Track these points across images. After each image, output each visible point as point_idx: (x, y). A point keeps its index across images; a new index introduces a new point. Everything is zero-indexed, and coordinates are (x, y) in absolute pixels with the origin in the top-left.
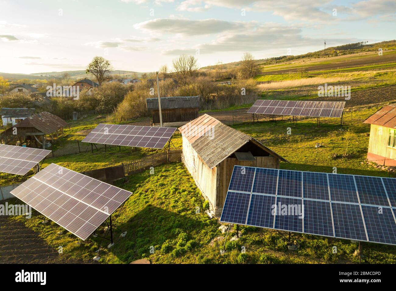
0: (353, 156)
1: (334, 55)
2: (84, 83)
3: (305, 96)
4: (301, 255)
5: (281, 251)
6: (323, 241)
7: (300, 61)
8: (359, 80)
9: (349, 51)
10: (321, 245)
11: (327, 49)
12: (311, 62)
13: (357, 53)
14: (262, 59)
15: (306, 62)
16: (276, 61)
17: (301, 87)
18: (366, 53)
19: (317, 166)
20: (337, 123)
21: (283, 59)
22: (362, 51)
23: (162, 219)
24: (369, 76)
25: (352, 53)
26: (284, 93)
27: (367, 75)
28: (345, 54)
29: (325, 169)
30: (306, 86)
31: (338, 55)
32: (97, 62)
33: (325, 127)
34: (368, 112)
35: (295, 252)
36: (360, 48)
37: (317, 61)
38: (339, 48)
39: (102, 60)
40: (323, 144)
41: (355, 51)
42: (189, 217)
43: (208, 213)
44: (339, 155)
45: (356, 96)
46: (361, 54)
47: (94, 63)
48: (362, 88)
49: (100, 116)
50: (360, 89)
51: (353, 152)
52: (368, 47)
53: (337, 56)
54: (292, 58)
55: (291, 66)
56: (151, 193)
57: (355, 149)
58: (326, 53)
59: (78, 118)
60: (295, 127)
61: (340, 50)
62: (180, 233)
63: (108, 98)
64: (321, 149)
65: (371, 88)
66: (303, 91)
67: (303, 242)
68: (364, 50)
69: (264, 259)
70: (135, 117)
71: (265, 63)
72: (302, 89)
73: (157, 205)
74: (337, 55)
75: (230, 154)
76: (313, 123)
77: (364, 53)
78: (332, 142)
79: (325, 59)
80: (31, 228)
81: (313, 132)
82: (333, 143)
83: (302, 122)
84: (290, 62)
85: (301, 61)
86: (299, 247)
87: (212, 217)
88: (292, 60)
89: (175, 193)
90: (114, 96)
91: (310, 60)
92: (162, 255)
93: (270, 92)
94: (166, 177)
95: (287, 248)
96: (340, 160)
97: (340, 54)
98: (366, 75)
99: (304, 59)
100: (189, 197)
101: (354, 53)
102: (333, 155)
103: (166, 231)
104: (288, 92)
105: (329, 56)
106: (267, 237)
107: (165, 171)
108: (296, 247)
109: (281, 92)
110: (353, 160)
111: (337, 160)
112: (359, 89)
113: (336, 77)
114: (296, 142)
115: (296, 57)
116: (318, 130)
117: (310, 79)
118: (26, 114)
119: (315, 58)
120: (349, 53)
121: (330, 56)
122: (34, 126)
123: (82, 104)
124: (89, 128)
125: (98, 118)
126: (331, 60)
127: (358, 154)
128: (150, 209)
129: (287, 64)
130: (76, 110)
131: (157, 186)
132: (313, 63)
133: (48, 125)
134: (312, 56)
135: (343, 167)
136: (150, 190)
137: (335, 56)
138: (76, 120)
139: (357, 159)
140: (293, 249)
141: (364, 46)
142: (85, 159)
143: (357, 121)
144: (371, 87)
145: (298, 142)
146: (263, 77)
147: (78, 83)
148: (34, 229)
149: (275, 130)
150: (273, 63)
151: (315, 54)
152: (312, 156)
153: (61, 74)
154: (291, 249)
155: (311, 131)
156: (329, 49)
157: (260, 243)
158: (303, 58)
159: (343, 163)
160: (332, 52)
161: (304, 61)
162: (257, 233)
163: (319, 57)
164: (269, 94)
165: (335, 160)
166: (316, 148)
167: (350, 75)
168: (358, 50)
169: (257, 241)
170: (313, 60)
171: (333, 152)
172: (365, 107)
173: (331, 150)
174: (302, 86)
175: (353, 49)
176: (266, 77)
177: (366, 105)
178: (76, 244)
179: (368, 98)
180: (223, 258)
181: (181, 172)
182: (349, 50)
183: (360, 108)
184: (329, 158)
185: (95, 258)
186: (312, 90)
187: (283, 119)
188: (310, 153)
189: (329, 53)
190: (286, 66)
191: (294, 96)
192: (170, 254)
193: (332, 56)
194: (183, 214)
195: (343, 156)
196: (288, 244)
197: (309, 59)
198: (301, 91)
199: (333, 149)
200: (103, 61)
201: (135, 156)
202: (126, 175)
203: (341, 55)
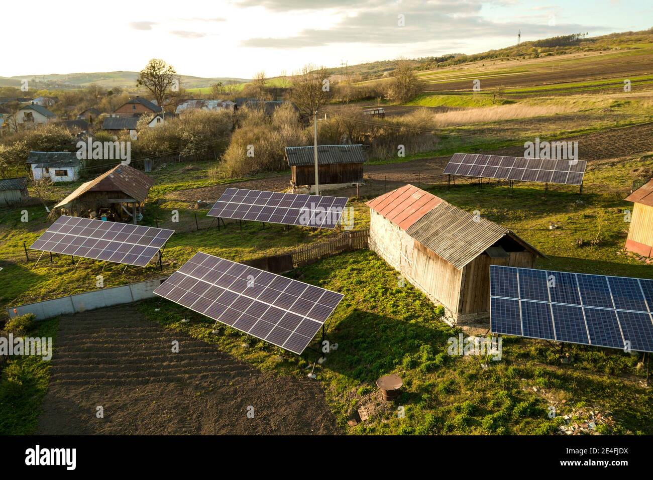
0: (604, 243)
1: (533, 56)
2: (138, 105)
3: (511, 140)
4: (577, 369)
5: (554, 365)
6: (599, 354)
7: (477, 65)
8: (587, 113)
9: (557, 50)
10: (598, 358)
11: (521, 45)
12: (495, 67)
13: (571, 53)
14: (412, 59)
15: (488, 67)
16: (437, 65)
17: (499, 122)
18: (586, 53)
19: (559, 257)
20: (571, 191)
21: (449, 61)
22: (578, 50)
23: (386, 328)
24: (602, 105)
25: (561, 53)
26: (476, 133)
27: (599, 103)
28: (550, 55)
29: (572, 262)
30: (507, 121)
31: (540, 56)
32: (154, 67)
33: (555, 196)
34: (612, 172)
35: (569, 365)
36: (575, 45)
37: (505, 66)
38: (540, 44)
39: (163, 65)
40: (560, 224)
41: (566, 49)
42: (424, 326)
43: (445, 320)
44: (585, 241)
45: (589, 143)
46: (576, 55)
47: (148, 69)
48: (595, 129)
49: (190, 167)
50: (592, 131)
51: (605, 237)
52: (588, 42)
53: (537, 58)
54: (463, 60)
55: (462, 73)
56: (348, 293)
57: (606, 233)
58: (518, 52)
59: (153, 169)
60: (511, 196)
61: (542, 47)
62: (421, 345)
63: (200, 136)
64: (558, 232)
65: (608, 130)
66: (505, 130)
67: (576, 355)
68: (582, 49)
69: (540, 373)
70: (254, 171)
71: (418, 68)
72: (502, 127)
73: (367, 309)
74: (537, 56)
75: (482, 251)
76: (537, 190)
77: (581, 54)
78: (571, 221)
79: (518, 63)
80: (202, 339)
81: (539, 203)
82: (573, 223)
83: (518, 187)
84: (460, 67)
85: (479, 64)
86: (573, 360)
87: (452, 326)
88: (464, 64)
89: (386, 294)
90: (209, 133)
91: (494, 64)
92: (407, 370)
93: (452, 131)
94: (359, 271)
95: (560, 361)
96: (588, 248)
97: (543, 54)
98: (597, 104)
99: (484, 62)
100: (410, 300)
101: (565, 53)
102: (579, 242)
103: (398, 342)
104: (482, 131)
105: (524, 58)
106: (533, 350)
107: (354, 262)
108: (569, 360)
109: (468, 131)
110: (606, 249)
111: (584, 249)
112: (590, 130)
113: (548, 104)
114: (519, 220)
115: (470, 57)
116: (546, 201)
117: (507, 106)
118: (71, 162)
119: (502, 61)
120: (558, 54)
121: (527, 57)
122: (121, 189)
123: (157, 145)
124: (183, 188)
125: (188, 170)
126: (527, 65)
127: (611, 240)
128: (359, 315)
129: (456, 70)
130: (148, 154)
131: (352, 283)
132: (499, 69)
133: (134, 186)
134: (496, 57)
135: (594, 259)
136: (345, 289)
137: (535, 57)
138: (150, 171)
139: (611, 248)
140: (567, 363)
141: (580, 41)
142: (214, 242)
143: (599, 187)
144: (608, 128)
145: (521, 220)
146: (428, 98)
147: (128, 105)
148: (206, 340)
149: (485, 200)
150: (433, 67)
151: (502, 53)
152: (548, 242)
153: (67, 78)
154: (564, 362)
155: (537, 203)
156: (525, 44)
157: (526, 356)
158: (482, 59)
159: (593, 252)
160: (530, 51)
161: (484, 65)
162: (519, 344)
163: (509, 60)
164: (452, 134)
165: (582, 248)
166: (551, 230)
167: (571, 102)
168: (573, 47)
169: (522, 354)
170: (498, 64)
171: (576, 236)
172: (606, 163)
173: (573, 233)
174: (502, 121)
175: (564, 45)
176: (433, 100)
177: (607, 161)
178: (277, 358)
179: (607, 148)
180: (488, 372)
181: (378, 264)
182: (557, 47)
183: (599, 165)
184: (573, 245)
185: (310, 375)
186: (519, 130)
187: (490, 181)
188: (544, 237)
189: (524, 52)
190: (454, 74)
191: (493, 140)
192: (418, 369)
193: (530, 58)
194: (413, 321)
195: (592, 243)
196: (560, 357)
197: (492, 63)
198: (499, 131)
199: (576, 232)
200: (164, 67)
201: (290, 238)
202: (295, 266)
203: (544, 57)
